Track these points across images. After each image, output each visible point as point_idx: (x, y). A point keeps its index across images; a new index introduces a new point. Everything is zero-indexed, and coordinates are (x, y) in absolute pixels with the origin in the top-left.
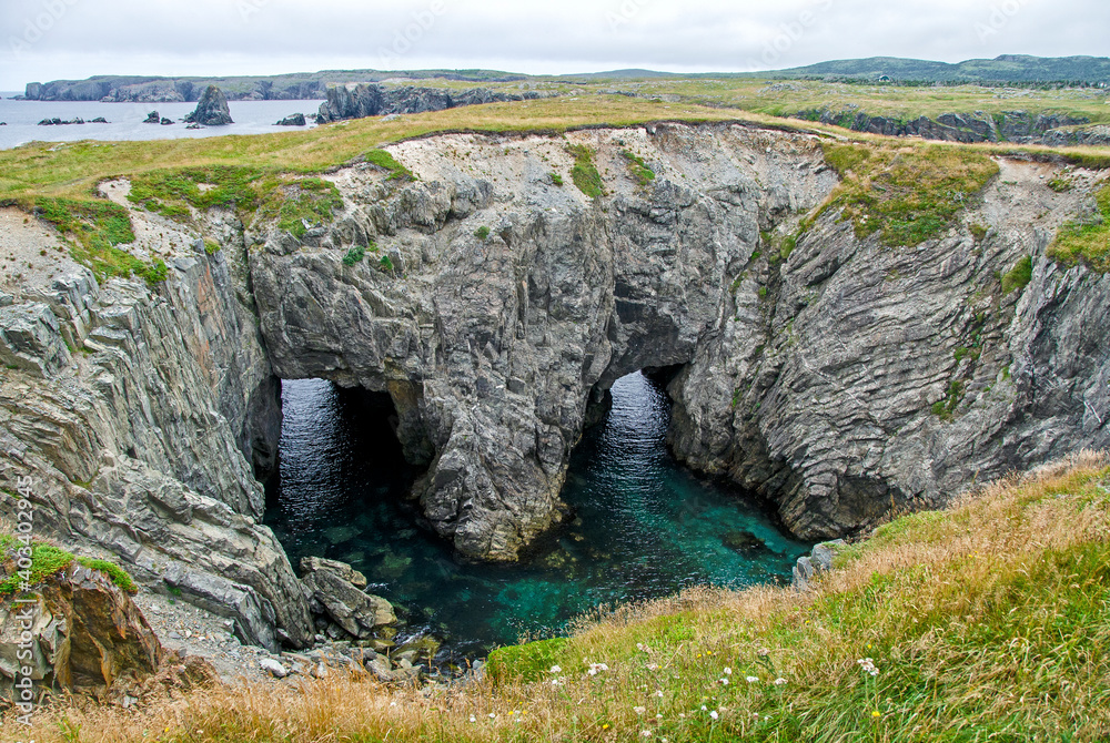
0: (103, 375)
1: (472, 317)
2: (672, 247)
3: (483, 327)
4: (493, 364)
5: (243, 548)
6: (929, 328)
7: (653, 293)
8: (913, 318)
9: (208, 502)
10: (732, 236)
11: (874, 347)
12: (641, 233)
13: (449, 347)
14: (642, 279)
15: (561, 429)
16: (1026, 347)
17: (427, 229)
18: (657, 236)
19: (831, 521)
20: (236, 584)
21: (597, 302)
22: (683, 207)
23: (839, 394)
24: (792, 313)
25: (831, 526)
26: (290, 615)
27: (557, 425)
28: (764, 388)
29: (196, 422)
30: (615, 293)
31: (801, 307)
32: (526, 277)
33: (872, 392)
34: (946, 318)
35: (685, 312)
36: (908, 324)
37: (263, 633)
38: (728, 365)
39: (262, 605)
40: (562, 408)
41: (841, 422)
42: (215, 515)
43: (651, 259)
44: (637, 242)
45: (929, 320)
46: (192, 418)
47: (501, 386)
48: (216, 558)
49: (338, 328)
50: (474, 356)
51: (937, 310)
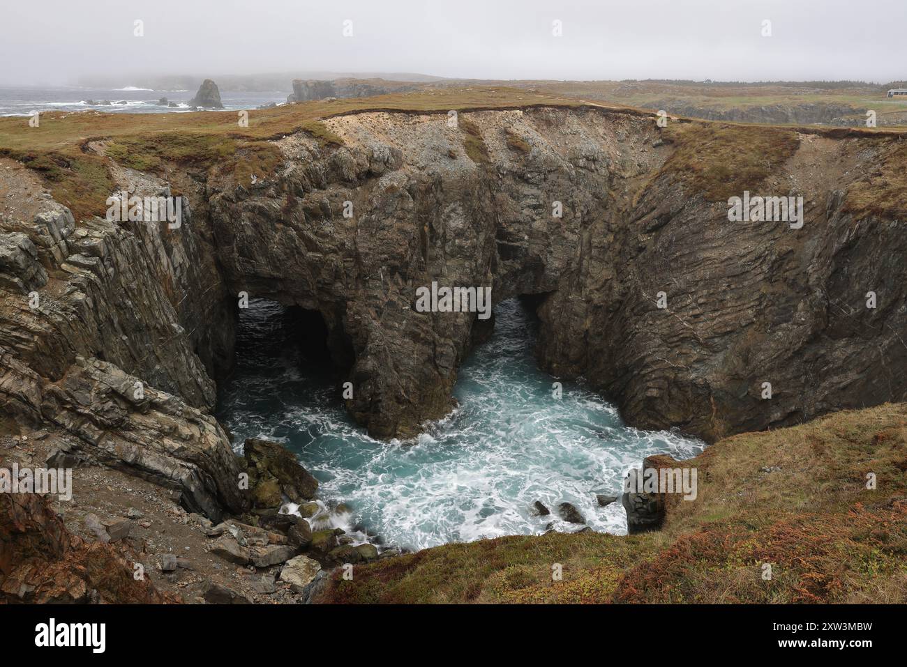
0: (76, 293)
1: (384, 253)
2: (541, 202)
3: (392, 261)
4: (400, 290)
5: (190, 433)
6: (743, 266)
7: (526, 237)
8: (730, 258)
9: (162, 396)
10: (587, 194)
11: (698, 281)
12: (517, 191)
13: (366, 276)
14: (517, 226)
15: (454, 342)
16: (823, 283)
17: (351, 184)
18: (529, 193)
19: (663, 417)
20: (183, 464)
21: (483, 244)
22: (550, 172)
23: (670, 318)
24: (634, 255)
25: (664, 421)
26: (230, 488)
27: (450, 338)
28: (611, 312)
29: (158, 332)
30: (496, 237)
31: (641, 250)
32: (427, 224)
33: (696, 316)
34: (756, 259)
35: (551, 252)
36: (726, 263)
37: (205, 502)
38: (583, 293)
39: (205, 479)
40: (454, 326)
41: (671, 340)
42: (168, 407)
43: (524, 211)
44: (514, 198)
45: (744, 260)
46: (155, 328)
47: (407, 308)
48: (168, 442)
49: (279, 260)
50: (386, 283)
51: (749, 253)
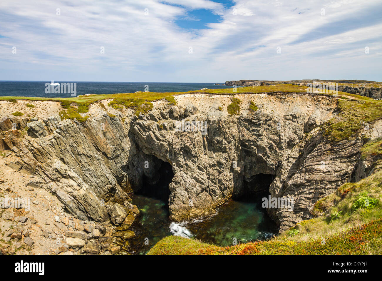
1: (182, 145)
2: (261, 133)
4: (191, 160)
6: (336, 177)
7: (255, 148)
8: (329, 172)
10: (290, 132)
11: (311, 180)
12: (249, 127)
13: (176, 152)
14: (250, 143)
17: (177, 119)
18: (255, 129)
20: (70, 196)
29: (89, 157)
30: (242, 146)
32: (205, 136)
33: (308, 198)
35: (268, 156)
36: (326, 174)
43: (253, 136)
44: (248, 130)
47: (194, 167)
48: (69, 189)
50: (184, 156)
